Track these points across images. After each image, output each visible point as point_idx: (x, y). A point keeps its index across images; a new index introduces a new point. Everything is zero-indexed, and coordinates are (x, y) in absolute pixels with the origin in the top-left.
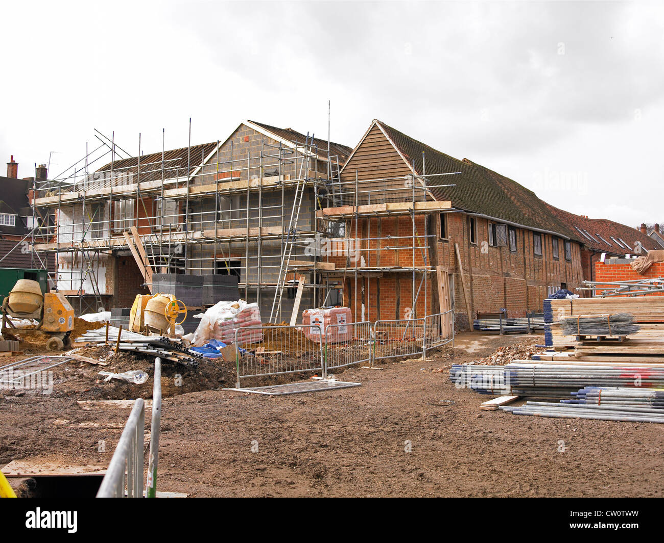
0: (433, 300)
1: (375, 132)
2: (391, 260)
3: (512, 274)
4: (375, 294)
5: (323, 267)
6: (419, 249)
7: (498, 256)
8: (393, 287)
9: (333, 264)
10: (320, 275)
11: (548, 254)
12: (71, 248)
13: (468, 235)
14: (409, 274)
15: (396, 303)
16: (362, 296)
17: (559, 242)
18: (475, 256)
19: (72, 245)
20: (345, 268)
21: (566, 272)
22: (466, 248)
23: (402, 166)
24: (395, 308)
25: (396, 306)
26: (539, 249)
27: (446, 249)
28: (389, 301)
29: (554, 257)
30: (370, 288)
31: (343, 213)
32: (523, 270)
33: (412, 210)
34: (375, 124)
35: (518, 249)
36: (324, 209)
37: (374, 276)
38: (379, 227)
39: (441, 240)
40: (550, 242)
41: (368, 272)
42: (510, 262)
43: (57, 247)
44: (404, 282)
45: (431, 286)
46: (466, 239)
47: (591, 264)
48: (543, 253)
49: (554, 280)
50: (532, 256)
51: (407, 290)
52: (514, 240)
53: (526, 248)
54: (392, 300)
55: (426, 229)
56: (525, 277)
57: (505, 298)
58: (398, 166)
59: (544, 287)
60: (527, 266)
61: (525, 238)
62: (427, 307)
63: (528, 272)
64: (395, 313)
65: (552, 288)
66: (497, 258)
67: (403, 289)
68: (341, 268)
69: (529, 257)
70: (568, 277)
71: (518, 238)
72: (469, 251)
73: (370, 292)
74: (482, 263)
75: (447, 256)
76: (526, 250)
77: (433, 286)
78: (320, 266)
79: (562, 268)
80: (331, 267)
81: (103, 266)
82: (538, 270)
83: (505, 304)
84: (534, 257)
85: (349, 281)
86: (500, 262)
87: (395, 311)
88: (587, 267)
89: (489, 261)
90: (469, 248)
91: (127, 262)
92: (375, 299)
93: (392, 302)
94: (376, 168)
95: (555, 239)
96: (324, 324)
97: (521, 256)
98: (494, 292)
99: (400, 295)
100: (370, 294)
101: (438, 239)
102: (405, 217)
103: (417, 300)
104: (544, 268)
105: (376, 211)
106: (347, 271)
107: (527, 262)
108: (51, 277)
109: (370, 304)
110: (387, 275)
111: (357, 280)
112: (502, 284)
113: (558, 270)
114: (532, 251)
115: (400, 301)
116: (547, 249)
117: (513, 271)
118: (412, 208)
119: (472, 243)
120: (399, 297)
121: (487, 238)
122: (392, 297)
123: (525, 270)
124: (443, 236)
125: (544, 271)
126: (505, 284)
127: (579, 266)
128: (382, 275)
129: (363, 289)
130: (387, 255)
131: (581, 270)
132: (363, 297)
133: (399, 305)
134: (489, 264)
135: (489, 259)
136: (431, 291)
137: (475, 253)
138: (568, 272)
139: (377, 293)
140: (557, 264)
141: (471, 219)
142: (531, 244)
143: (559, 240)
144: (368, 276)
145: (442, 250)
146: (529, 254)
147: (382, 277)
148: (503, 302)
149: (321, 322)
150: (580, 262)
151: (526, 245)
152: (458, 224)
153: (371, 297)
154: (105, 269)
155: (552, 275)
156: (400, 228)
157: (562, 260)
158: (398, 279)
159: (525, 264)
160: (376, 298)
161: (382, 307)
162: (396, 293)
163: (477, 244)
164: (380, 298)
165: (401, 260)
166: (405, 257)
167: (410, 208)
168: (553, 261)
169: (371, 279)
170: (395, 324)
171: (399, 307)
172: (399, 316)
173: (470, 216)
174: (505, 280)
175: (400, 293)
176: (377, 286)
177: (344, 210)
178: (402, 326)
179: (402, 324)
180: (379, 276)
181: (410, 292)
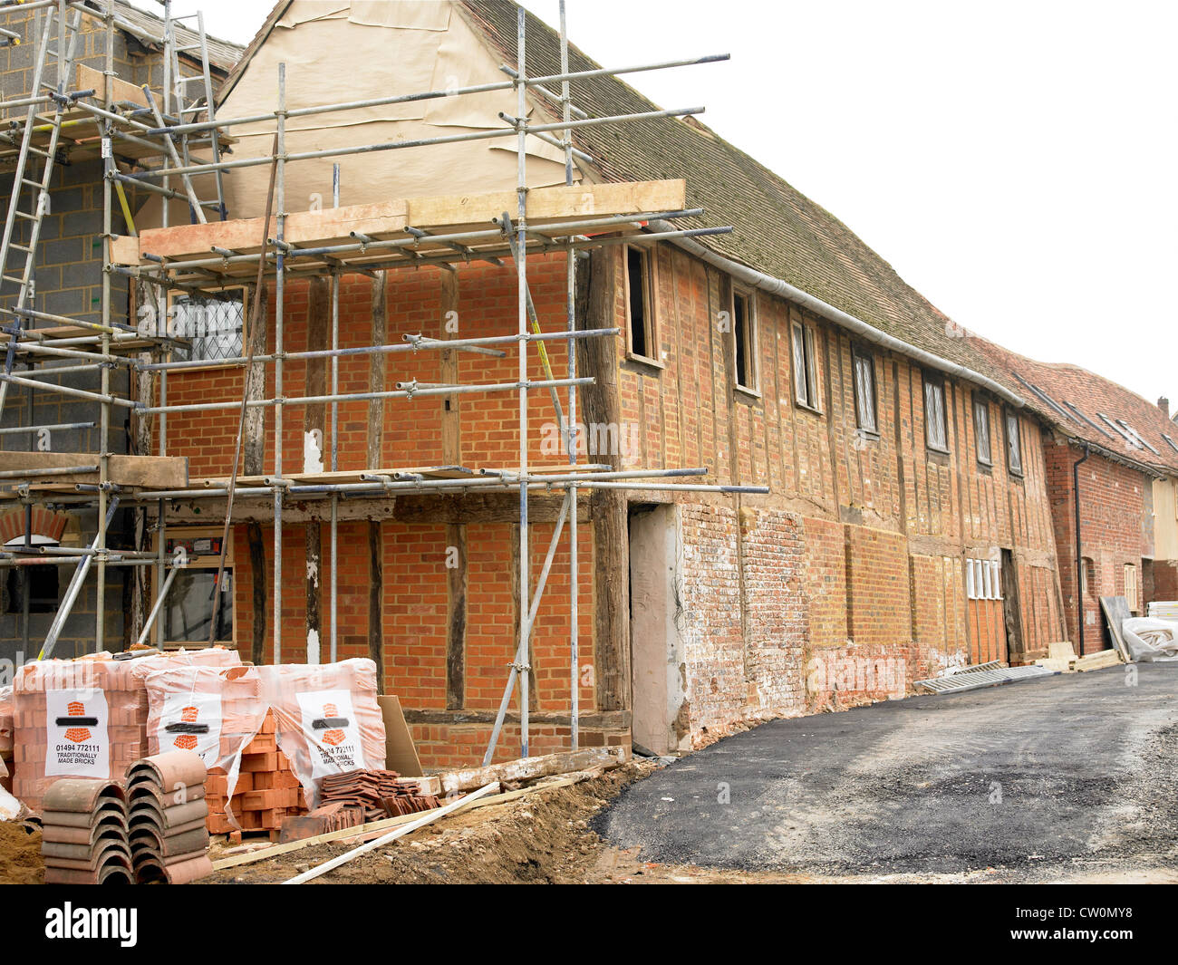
0: (600, 611)
2: (429, 444)
3: (865, 514)
4: (362, 590)
5: (138, 474)
6: (546, 390)
7: (825, 448)
8: (438, 558)
9: (179, 463)
10: (140, 512)
11: (962, 452)
13: (727, 354)
14: (503, 502)
15: (447, 625)
16: (305, 598)
17: (992, 414)
18: (751, 440)
20: (227, 481)
21: (1011, 514)
22: (721, 406)
24: (446, 646)
25: (447, 636)
26: (941, 432)
27: (650, 401)
28: (421, 614)
29: (981, 463)
30: (340, 561)
31: (224, 247)
32: (896, 498)
33: (515, 223)
35: (881, 426)
36: (145, 232)
37: (359, 512)
39: (631, 363)
40: (969, 410)
41: (330, 493)
42: (860, 473)
44: (478, 537)
45: (594, 552)
46: (718, 366)
47: (1076, 489)
48: (952, 446)
49: (980, 537)
50: (920, 454)
51: (497, 568)
52: (868, 393)
53: (902, 426)
54: (432, 612)
55: (572, 312)
56: (902, 528)
57: (850, 600)
59: (957, 561)
60: (909, 487)
61: (901, 390)
62: (581, 641)
63: (910, 509)
65: (976, 565)
66: (821, 454)
67: (475, 568)
68: (213, 481)
69: (914, 455)
70: (1016, 530)
71: (880, 387)
72: (731, 419)
73: (338, 580)
74: (775, 469)
75: (653, 428)
76: (905, 432)
77: (600, 551)
78: (126, 470)
79: (1001, 502)
80: (172, 473)
82: (940, 503)
83: (850, 621)
84: (927, 459)
85: (253, 537)
86: (829, 467)
87: (445, 657)
88: (1064, 500)
89: (795, 463)
90: (730, 407)
92: (361, 610)
93: (431, 619)
95: (981, 403)
96: (110, 727)
97: (889, 449)
98: (814, 577)
99: (466, 592)
100: (340, 590)
101: (621, 358)
103: (540, 611)
104: (955, 497)
105: (360, 232)
106: (238, 490)
107: (908, 474)
109: (339, 630)
110: (412, 507)
111: (284, 533)
112: (839, 546)
113: (991, 505)
114: (919, 437)
115: (467, 614)
116: (961, 434)
117: (870, 504)
118: (517, 214)
119: (740, 387)
120: (462, 598)
121: (788, 373)
122: (432, 600)
123: (903, 502)
124: (639, 347)
125: (955, 507)
126: (847, 548)
127: (1041, 497)
128: (391, 508)
129: (312, 568)
131: (1046, 508)
132: (312, 602)
133: (461, 634)
134: (797, 474)
135: (796, 455)
136: (592, 573)
137: (751, 429)
138: (1015, 511)
139: (370, 585)
140: (989, 486)
141: (736, 297)
142: (919, 414)
143: (991, 405)
144: (333, 515)
145: (637, 402)
146: (913, 445)
147: (390, 516)
148: (841, 614)
149: (93, 722)
150: (1043, 484)
151: (904, 414)
152: (693, 310)
153: (347, 599)
155: (977, 521)
157: (999, 473)
158: (456, 524)
159: (901, 480)
160: (368, 605)
161: (390, 640)
162: (448, 584)
163: (757, 392)
164: (383, 605)
165: (467, 447)
166: (487, 433)
167: (505, 215)
168: (976, 475)
169: (344, 527)
170: (444, 711)
171: (461, 642)
172: (460, 679)
173: (734, 284)
174: (847, 535)
175: (465, 580)
176: (370, 555)
177: (228, 232)
178: (471, 719)
179: (474, 712)
180: (381, 513)
181: (508, 578)
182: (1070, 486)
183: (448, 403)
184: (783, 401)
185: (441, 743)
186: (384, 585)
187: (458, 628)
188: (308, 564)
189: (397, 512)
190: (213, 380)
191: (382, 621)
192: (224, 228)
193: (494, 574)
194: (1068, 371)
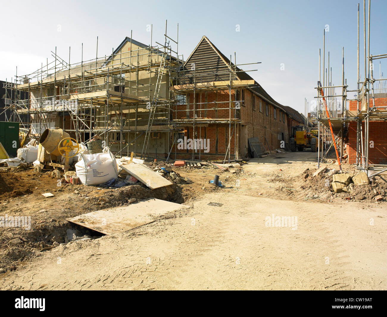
1: (204, 43)
2: (213, 116)
7: (263, 118)
8: (214, 132)
12: (34, 111)
13: (252, 105)
15: (216, 142)
19: (36, 110)
26: (276, 116)
29: (280, 120)
30: (201, 132)
32: (270, 125)
34: (204, 39)
35: (269, 115)
36: (174, 86)
37: (203, 126)
38: (206, 98)
39: (242, 105)
42: (266, 121)
43: (28, 111)
44: (220, 129)
48: (277, 118)
49: (280, 131)
51: (223, 134)
54: (214, 140)
56: (271, 129)
61: (271, 110)
63: (272, 127)
64: (215, 147)
65: (279, 135)
67: (220, 134)
69: (272, 119)
70: (284, 130)
71: (269, 109)
75: (245, 115)
76: (271, 116)
81: (54, 121)
82: (275, 126)
84: (274, 120)
85: (188, 129)
87: (215, 146)
88: (290, 126)
90: (252, 112)
91: (66, 119)
93: (213, 141)
94: (204, 64)
95: (280, 112)
97: (270, 118)
98: (261, 136)
99: (218, 137)
104: (277, 125)
105: (207, 86)
108: (25, 127)
110: (211, 125)
113: (281, 126)
114: (273, 117)
115: (219, 140)
116: (278, 116)
117: (267, 126)
118: (230, 84)
121: (259, 107)
122: (214, 138)
125: (277, 127)
126: (265, 132)
128: (208, 125)
129: (196, 133)
130: (211, 114)
131: (287, 127)
132: (196, 138)
133: (217, 143)
134: (260, 122)
135: (259, 119)
137: (255, 115)
138: (284, 127)
139: (204, 136)
140: (281, 124)
141: (253, 96)
144: (200, 126)
145: (243, 111)
148: (264, 142)
150: (287, 123)
151: (272, 113)
152: (249, 98)
154: (55, 122)
155: (279, 129)
156: (219, 98)
157: (282, 122)
158: (217, 128)
159: (271, 123)
162: (216, 136)
163: (255, 110)
167: (228, 84)
168: (279, 122)
169: (202, 128)
170: (215, 153)
172: (217, 149)
173: (253, 94)
174: (265, 130)
176: (204, 132)
178: (219, 155)
179: (219, 154)
180: (206, 126)
181: (224, 135)
182: (291, 124)
183: (216, 111)
184: (258, 111)
185: (214, 158)
186: (206, 136)
187: (217, 142)
190: (182, 107)
193: (223, 135)
194: (288, 107)
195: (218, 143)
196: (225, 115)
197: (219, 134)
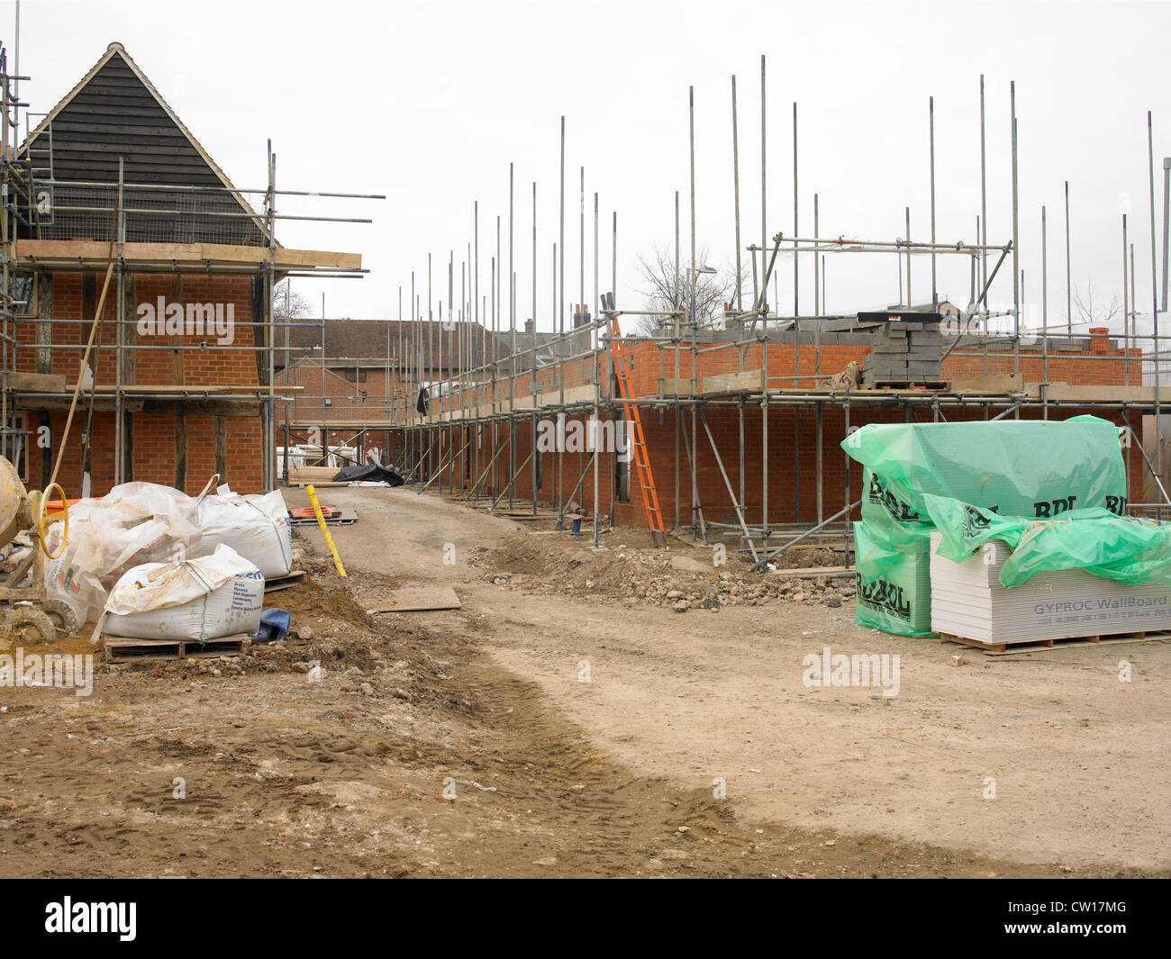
0: (264, 462)
1: (117, 73)
2: (164, 371)
8: (168, 433)
14: (210, 404)
15: (175, 470)
16: (81, 454)
23: (191, 161)
25: (174, 476)
28: (158, 464)
33: (270, 264)
34: (117, 53)
36: (19, 241)
44: (195, 423)
45: (261, 433)
51: (205, 439)
54: (165, 463)
58: (182, 161)
67: (192, 439)
73: (104, 444)
85: (44, 419)
93: (165, 467)
99: (186, 452)
102: (198, 277)
105: (173, 258)
110: (154, 407)
115: (187, 464)
120: (185, 455)
122: (165, 456)
128: (142, 405)
129: (86, 437)
130: (152, 360)
132: (85, 457)
136: (261, 443)
139: (126, 447)
147: (139, 410)
153: (109, 455)
158: (181, 416)
162: (175, 448)
164: (133, 458)
165: (188, 374)
166: (200, 366)
169: (107, 414)
171: (183, 479)
175: (186, 446)
177: (81, 248)
180: (133, 408)
181: (211, 445)
183: (176, 350)
186: (134, 447)
187: (181, 472)
188: (83, 435)
189: (144, 407)
191: (133, 467)
192: (79, 246)
193: (203, 443)
195: (186, 476)
196: (214, 369)
197: (187, 442)
